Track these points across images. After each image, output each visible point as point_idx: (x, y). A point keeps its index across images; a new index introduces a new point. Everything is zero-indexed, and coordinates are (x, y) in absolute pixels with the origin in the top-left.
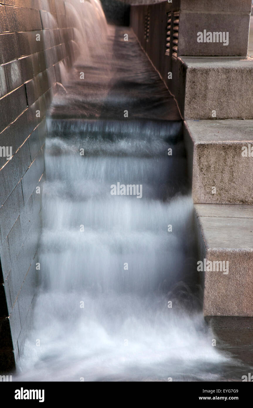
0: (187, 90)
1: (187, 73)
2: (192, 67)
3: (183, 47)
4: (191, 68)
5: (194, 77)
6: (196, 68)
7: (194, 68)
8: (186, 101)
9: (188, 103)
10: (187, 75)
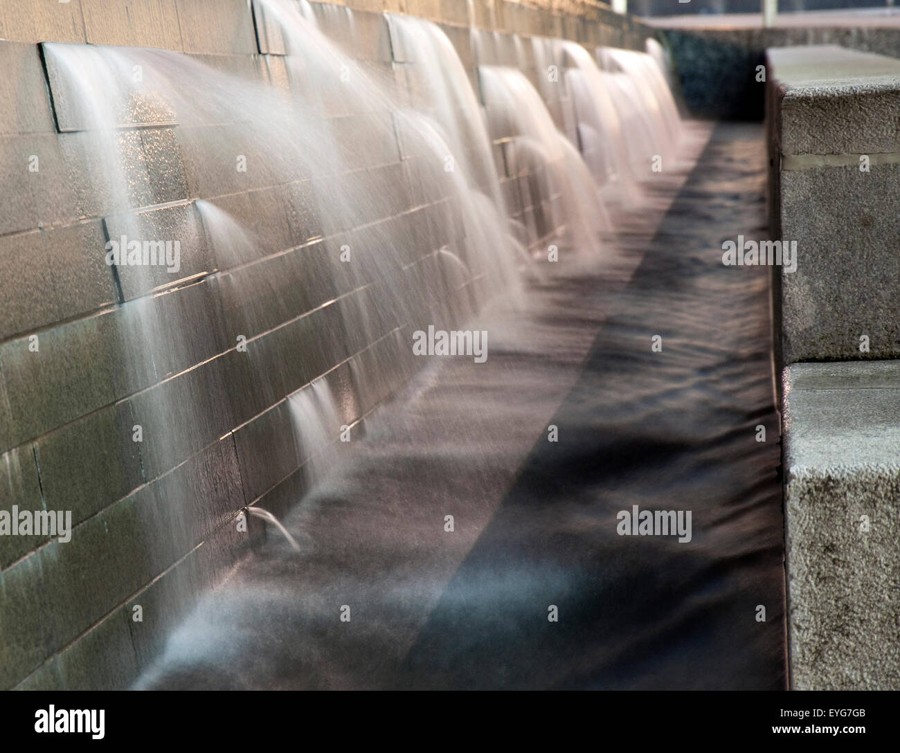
0: (798, 592)
1: (788, 505)
2: (813, 472)
3: (810, 323)
4: (809, 476)
5: (828, 520)
6: (836, 475)
7: (824, 477)
8: (797, 649)
9: (810, 658)
10: (790, 513)
